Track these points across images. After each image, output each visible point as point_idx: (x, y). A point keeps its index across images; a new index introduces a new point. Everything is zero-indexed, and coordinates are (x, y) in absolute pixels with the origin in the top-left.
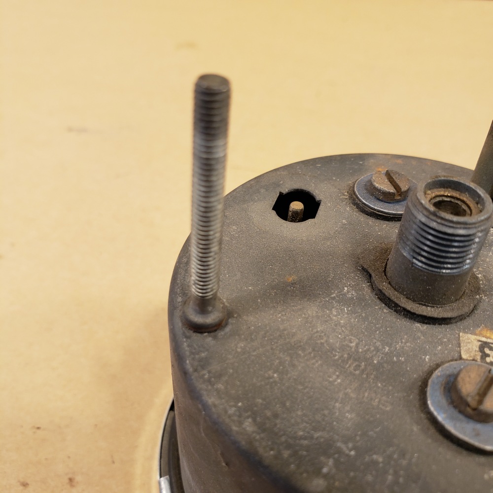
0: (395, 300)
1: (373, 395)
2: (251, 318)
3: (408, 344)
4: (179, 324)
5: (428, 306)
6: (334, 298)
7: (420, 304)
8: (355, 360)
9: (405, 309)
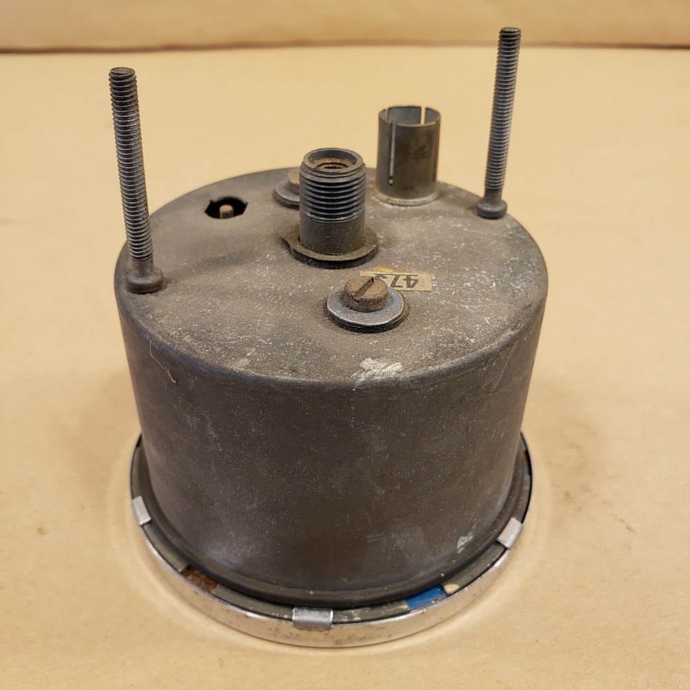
0: (306, 254)
1: (288, 313)
2: (187, 282)
3: (317, 282)
4: (125, 292)
5: (332, 255)
6: (258, 262)
7: (326, 254)
8: (274, 295)
9: (314, 259)
